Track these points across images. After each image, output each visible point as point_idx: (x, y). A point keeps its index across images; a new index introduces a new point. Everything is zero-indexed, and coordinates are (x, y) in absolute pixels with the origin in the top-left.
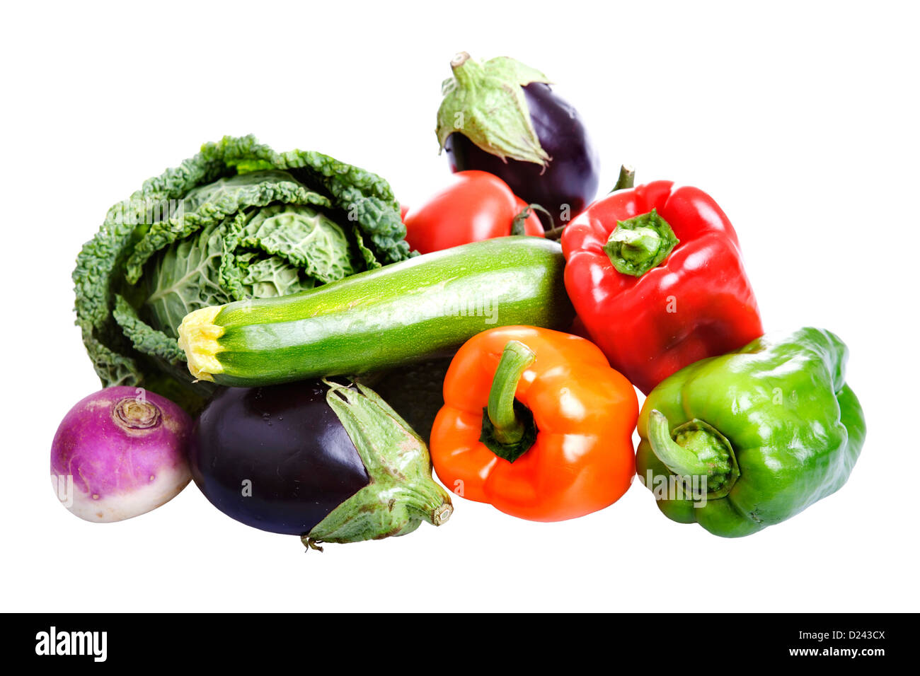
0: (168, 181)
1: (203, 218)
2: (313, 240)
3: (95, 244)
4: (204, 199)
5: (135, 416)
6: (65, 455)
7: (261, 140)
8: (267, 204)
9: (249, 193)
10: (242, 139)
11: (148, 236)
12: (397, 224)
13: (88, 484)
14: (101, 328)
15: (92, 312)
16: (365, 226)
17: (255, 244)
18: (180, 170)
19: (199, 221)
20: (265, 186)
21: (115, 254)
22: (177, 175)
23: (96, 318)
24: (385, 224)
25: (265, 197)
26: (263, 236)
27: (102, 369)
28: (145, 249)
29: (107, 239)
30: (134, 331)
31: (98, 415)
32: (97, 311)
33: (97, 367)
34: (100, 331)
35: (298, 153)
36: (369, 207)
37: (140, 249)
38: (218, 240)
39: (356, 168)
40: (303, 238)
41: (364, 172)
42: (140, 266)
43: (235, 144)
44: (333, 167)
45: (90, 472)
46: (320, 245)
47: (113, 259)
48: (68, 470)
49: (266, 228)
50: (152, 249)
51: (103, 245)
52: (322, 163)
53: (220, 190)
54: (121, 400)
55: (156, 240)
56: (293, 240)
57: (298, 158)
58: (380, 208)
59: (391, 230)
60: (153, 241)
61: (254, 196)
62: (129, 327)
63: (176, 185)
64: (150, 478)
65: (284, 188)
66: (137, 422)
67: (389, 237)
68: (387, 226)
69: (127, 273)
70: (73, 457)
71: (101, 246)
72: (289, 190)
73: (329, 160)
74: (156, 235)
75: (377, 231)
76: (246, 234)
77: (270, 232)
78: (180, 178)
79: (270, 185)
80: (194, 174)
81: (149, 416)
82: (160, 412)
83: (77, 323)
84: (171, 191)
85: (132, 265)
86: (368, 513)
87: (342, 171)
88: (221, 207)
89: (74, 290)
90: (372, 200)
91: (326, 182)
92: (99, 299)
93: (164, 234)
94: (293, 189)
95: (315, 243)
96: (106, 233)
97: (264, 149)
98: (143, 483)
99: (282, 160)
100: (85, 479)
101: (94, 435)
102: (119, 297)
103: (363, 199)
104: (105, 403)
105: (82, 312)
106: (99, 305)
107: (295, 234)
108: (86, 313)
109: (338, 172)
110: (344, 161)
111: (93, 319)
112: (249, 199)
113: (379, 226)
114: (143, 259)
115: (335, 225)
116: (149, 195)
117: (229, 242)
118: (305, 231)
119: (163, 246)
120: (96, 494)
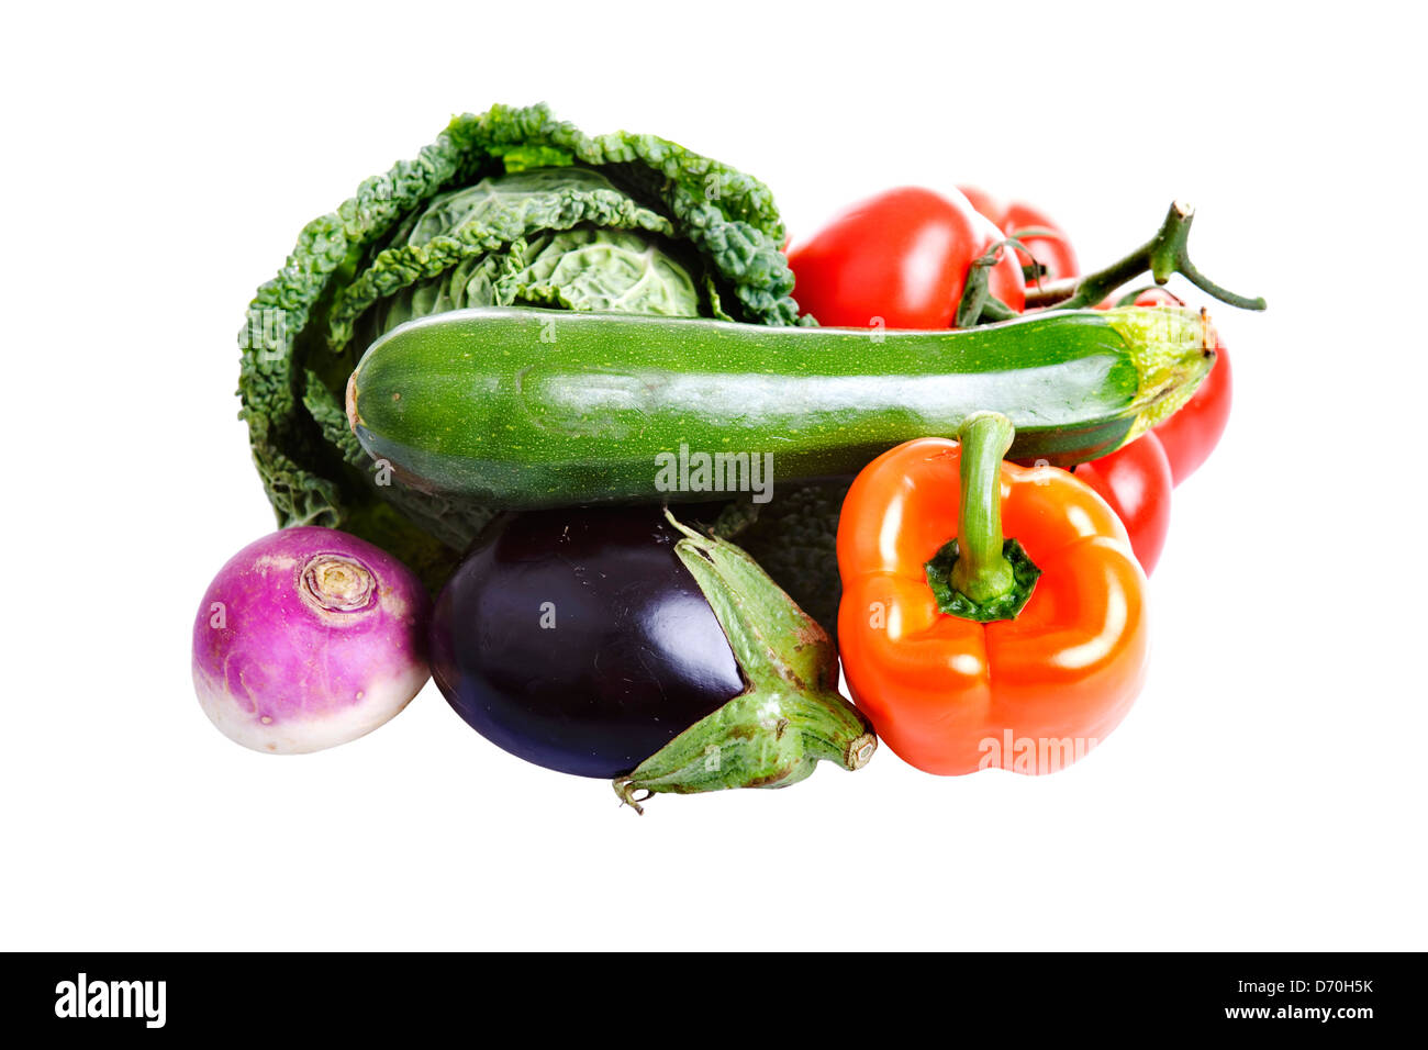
0: (399, 183)
1: (465, 247)
2: (643, 292)
3: (279, 287)
4: (462, 214)
5: (335, 590)
6: (219, 647)
7: (559, 114)
8: (571, 226)
9: (544, 207)
10: (526, 110)
11: (371, 273)
12: (779, 269)
13: (254, 698)
14: (281, 425)
15: (268, 399)
16: (725, 270)
17: (550, 297)
18: (419, 164)
19: (459, 251)
20: (570, 196)
21: (310, 304)
22: (413, 174)
23: (273, 409)
24: (760, 269)
25: (569, 215)
26: (562, 283)
27: (281, 495)
28: (362, 295)
29: (300, 280)
30: (342, 432)
31: (274, 583)
32: (276, 396)
33: (273, 491)
34: (279, 431)
35: (624, 138)
36: (734, 240)
37: (355, 295)
38: (484, 284)
39: (721, 165)
40: (628, 288)
41: (733, 173)
42: (352, 321)
43: (513, 119)
44: (682, 163)
45: (259, 681)
46: (655, 300)
47: (305, 311)
48: (223, 673)
49: (566, 270)
50: (375, 296)
51: (292, 290)
52: (664, 155)
53: (489, 199)
54: (312, 558)
55: (384, 281)
56: (612, 291)
57: (622, 146)
58: (752, 241)
59: (769, 279)
60: (378, 282)
61: (553, 211)
62: (332, 425)
63: (411, 190)
64: (356, 695)
65: (601, 201)
66: (338, 601)
67: (766, 290)
68: (762, 274)
69: (330, 334)
70: (232, 653)
71: (288, 290)
72: (608, 204)
73: (677, 150)
74: (384, 272)
75: (746, 280)
76: (532, 278)
77: (574, 277)
78: (418, 179)
79: (578, 195)
80: (440, 172)
81: (358, 589)
82: (376, 580)
83: (242, 416)
84: (402, 200)
85: (338, 321)
86: (741, 740)
87: (697, 169)
88: (496, 228)
89: (241, 362)
90: (739, 228)
91: (664, 192)
92: (281, 378)
93: (398, 271)
94: (615, 203)
95: (646, 297)
96: (297, 268)
97: (563, 129)
98: (344, 703)
99: (597, 149)
100: (249, 691)
101: (266, 620)
102: (311, 375)
103: (725, 225)
104: (285, 563)
105: (251, 399)
106: (280, 387)
107: (614, 280)
108: (259, 400)
109: (689, 170)
110: (700, 153)
111: (269, 410)
112: (543, 217)
113: (749, 271)
114: (357, 311)
115: (676, 267)
116: (367, 208)
117: (504, 291)
118: (629, 276)
119: (393, 291)
120: (267, 716)
